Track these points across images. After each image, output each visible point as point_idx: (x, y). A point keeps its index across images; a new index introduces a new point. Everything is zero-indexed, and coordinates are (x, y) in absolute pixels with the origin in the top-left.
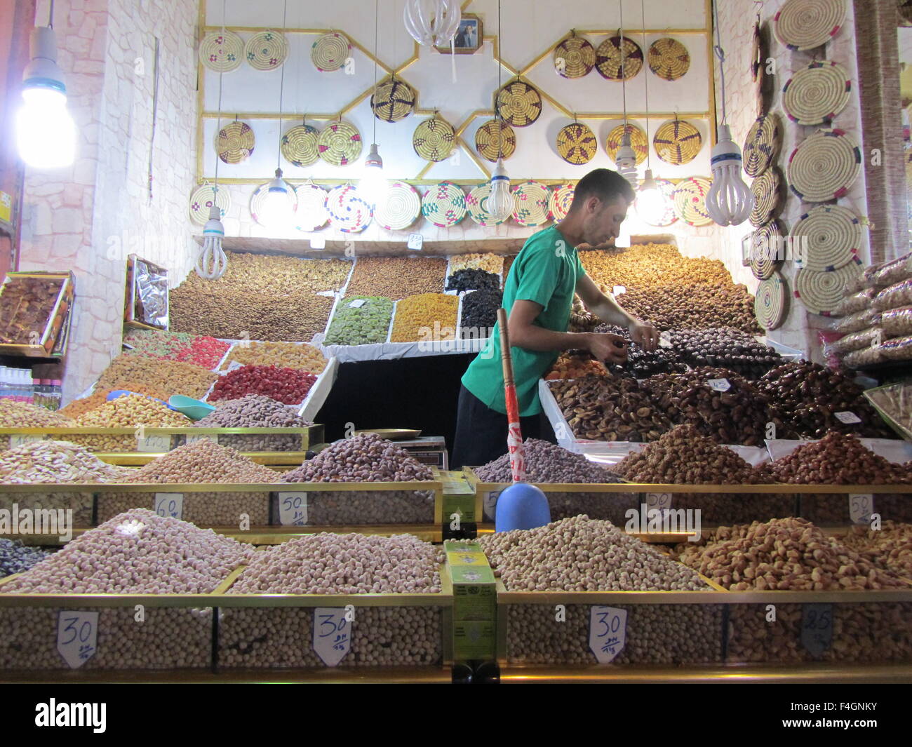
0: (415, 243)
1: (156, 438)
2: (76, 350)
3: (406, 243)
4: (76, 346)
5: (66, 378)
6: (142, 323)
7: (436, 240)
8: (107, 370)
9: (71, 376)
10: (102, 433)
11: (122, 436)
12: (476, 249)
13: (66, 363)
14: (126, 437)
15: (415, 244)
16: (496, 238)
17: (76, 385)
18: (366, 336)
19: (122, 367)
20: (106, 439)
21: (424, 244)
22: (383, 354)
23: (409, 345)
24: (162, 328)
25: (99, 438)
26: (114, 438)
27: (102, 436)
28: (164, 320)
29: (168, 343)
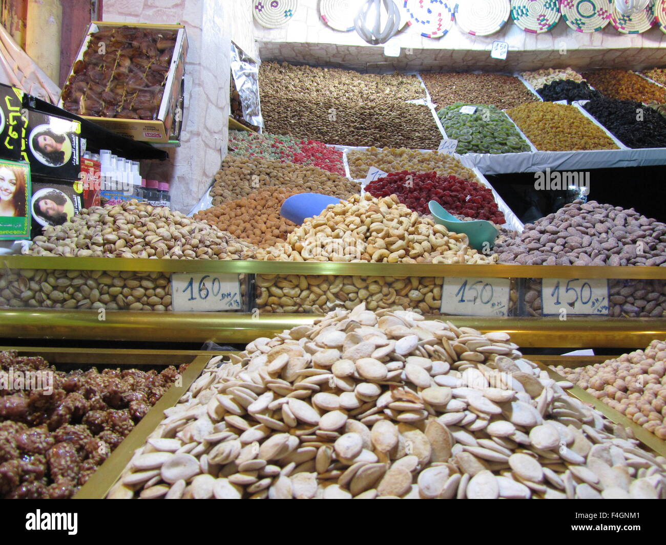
0: (499, 51)
1: (479, 287)
2: (188, 141)
3: (490, 52)
4: (188, 135)
5: (176, 182)
6: (238, 120)
7: (522, 49)
8: (219, 173)
9: (182, 178)
10: (364, 274)
11: (408, 281)
12: (551, 64)
13: (174, 158)
14: (415, 283)
15: (499, 53)
16: (588, 48)
17: (189, 191)
18: (505, 144)
19: (238, 169)
20: (373, 288)
21: (509, 53)
22: (533, 165)
23: (568, 154)
24: (256, 129)
25: (359, 284)
26: (390, 285)
27: (364, 280)
28: (258, 120)
29: (273, 146)
